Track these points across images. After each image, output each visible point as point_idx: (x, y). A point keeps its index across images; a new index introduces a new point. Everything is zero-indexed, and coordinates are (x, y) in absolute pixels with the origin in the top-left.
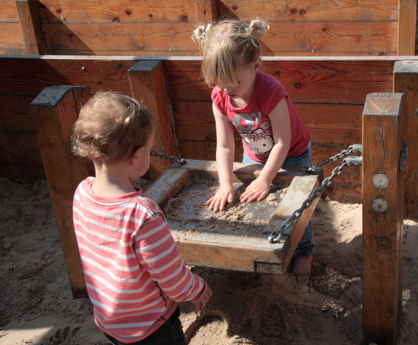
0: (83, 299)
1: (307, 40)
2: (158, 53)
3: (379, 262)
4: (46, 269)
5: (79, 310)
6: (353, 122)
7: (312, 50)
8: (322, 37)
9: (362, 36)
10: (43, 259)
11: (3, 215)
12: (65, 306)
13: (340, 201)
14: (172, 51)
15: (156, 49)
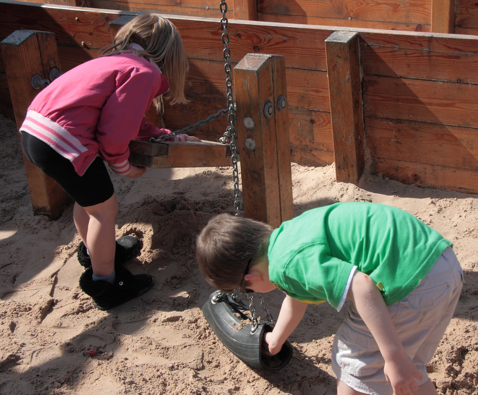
0: (41, 216)
1: (344, 6)
2: (195, 10)
3: (254, 193)
4: (24, 197)
5: (36, 224)
6: (304, 87)
7: (349, 17)
8: (359, 4)
9: (399, 5)
10: (24, 189)
11: (2, 152)
12: (26, 221)
13: (299, 164)
14: (208, 9)
15: (193, 6)
